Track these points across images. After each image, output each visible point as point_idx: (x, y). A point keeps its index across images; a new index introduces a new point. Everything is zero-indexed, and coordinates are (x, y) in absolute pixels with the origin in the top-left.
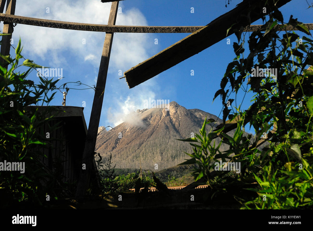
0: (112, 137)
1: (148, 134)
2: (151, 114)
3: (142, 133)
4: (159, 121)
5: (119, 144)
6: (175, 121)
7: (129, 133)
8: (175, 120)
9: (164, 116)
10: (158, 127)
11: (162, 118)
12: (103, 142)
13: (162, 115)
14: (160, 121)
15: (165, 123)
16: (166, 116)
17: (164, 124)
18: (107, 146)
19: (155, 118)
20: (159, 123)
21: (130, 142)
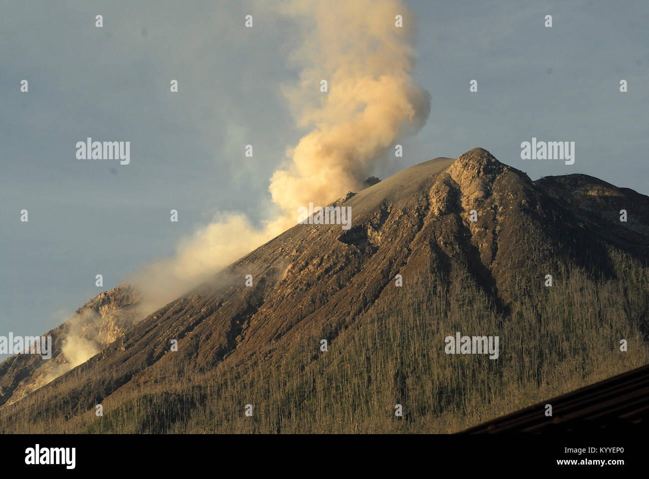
0: (220, 305)
1: (363, 291)
2: (385, 203)
3: (341, 288)
4: (414, 236)
5: (247, 338)
6: (480, 234)
7: (289, 291)
8: (477, 230)
9: (436, 212)
10: (404, 264)
11: (426, 223)
12: (182, 328)
13: (427, 208)
14: (417, 236)
15: (434, 246)
16: (445, 214)
17: (428, 249)
18: (197, 345)
19: (398, 223)
20: (411, 246)
21: (291, 327)
